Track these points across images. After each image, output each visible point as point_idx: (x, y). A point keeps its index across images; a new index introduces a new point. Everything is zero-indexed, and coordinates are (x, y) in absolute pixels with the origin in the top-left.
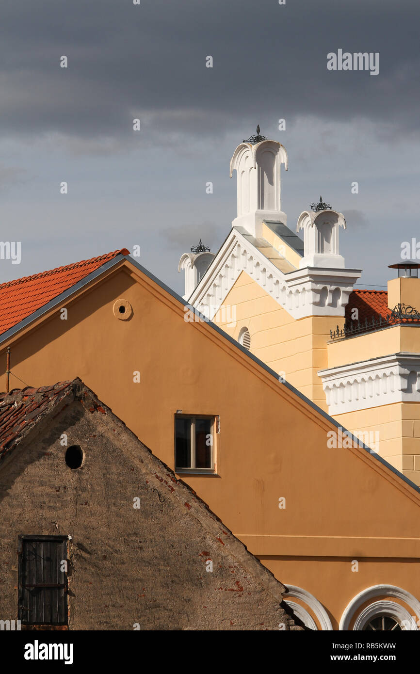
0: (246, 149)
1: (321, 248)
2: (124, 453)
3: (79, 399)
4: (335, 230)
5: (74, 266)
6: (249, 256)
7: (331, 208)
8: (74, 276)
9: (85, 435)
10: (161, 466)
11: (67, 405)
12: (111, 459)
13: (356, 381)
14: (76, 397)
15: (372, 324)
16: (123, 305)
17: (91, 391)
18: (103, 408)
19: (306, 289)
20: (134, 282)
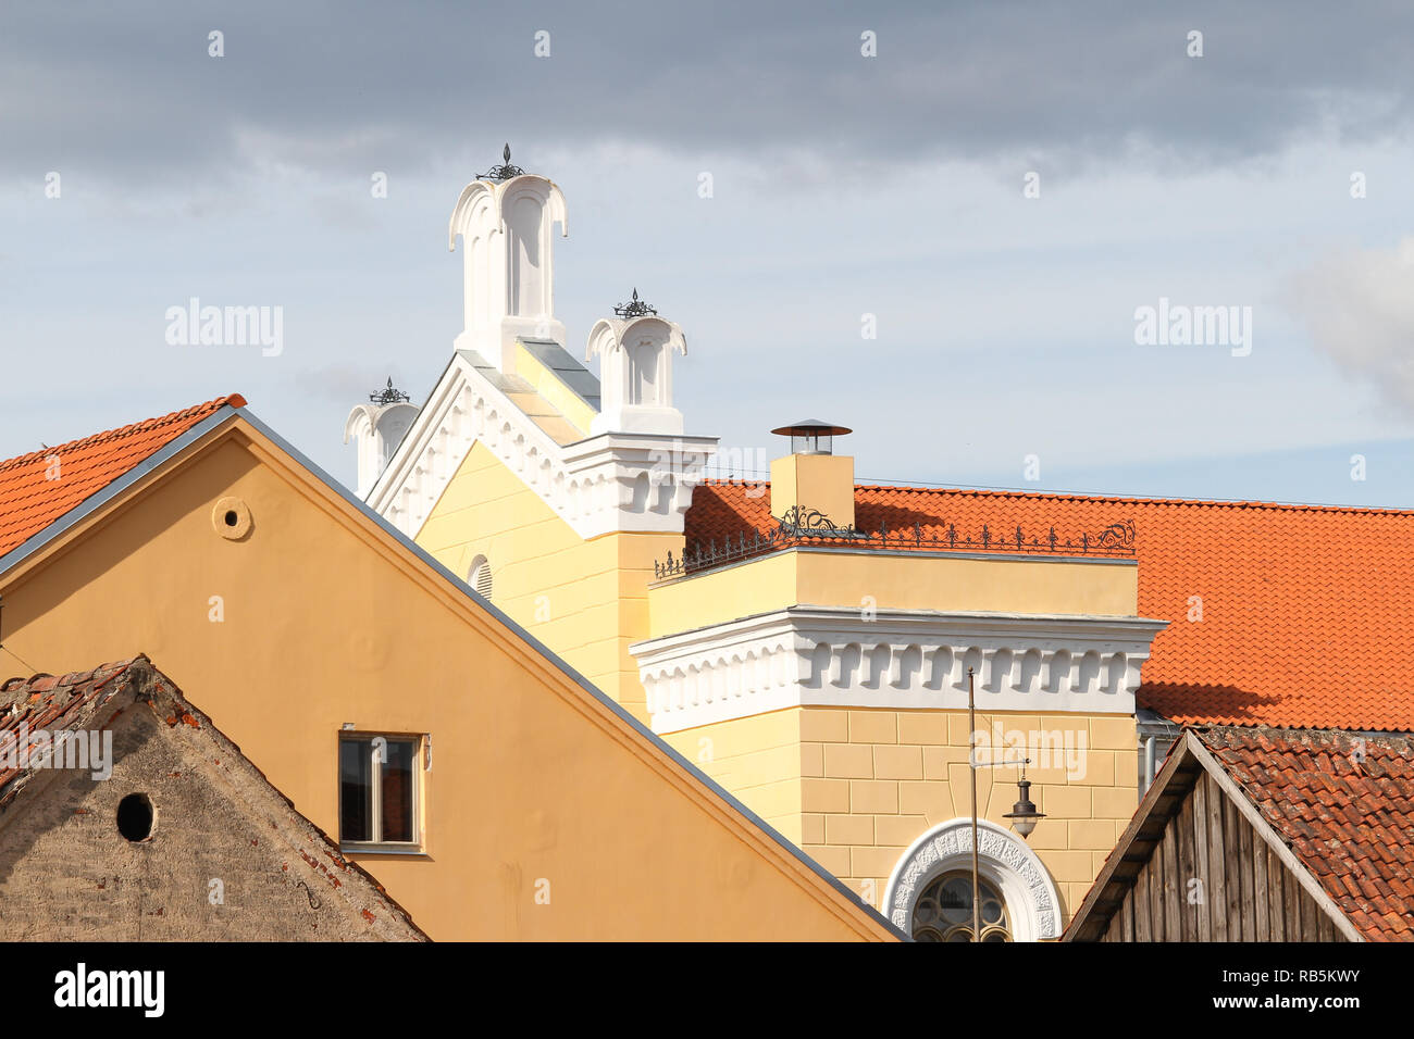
0: (484, 193)
1: (635, 394)
2: (237, 809)
3: (145, 699)
4: (664, 357)
5: (133, 431)
6: (488, 410)
7: (655, 312)
8: (133, 450)
9: (157, 771)
10: (314, 835)
11: (120, 712)
12: (210, 822)
13: (706, 664)
14: (139, 694)
15: (739, 548)
16: (233, 509)
17: (169, 682)
18: (194, 716)
19: (606, 478)
20: (257, 461)
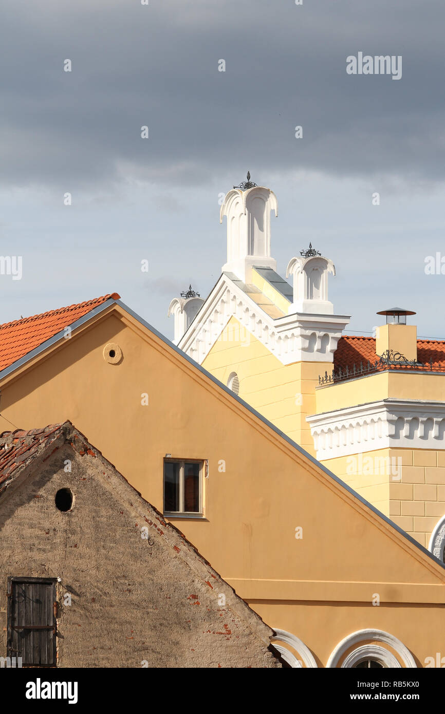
0: (237, 195)
1: (310, 294)
2: (113, 496)
3: (69, 442)
4: (324, 276)
5: (64, 310)
6: (238, 302)
7: (320, 254)
8: (65, 320)
9: (75, 477)
10: (151, 509)
11: (57, 448)
12: (100, 502)
13: (343, 427)
14: (67, 440)
15: (360, 370)
16: (113, 349)
17: (81, 434)
18: (93, 451)
19: (295, 335)
20: (125, 326)
